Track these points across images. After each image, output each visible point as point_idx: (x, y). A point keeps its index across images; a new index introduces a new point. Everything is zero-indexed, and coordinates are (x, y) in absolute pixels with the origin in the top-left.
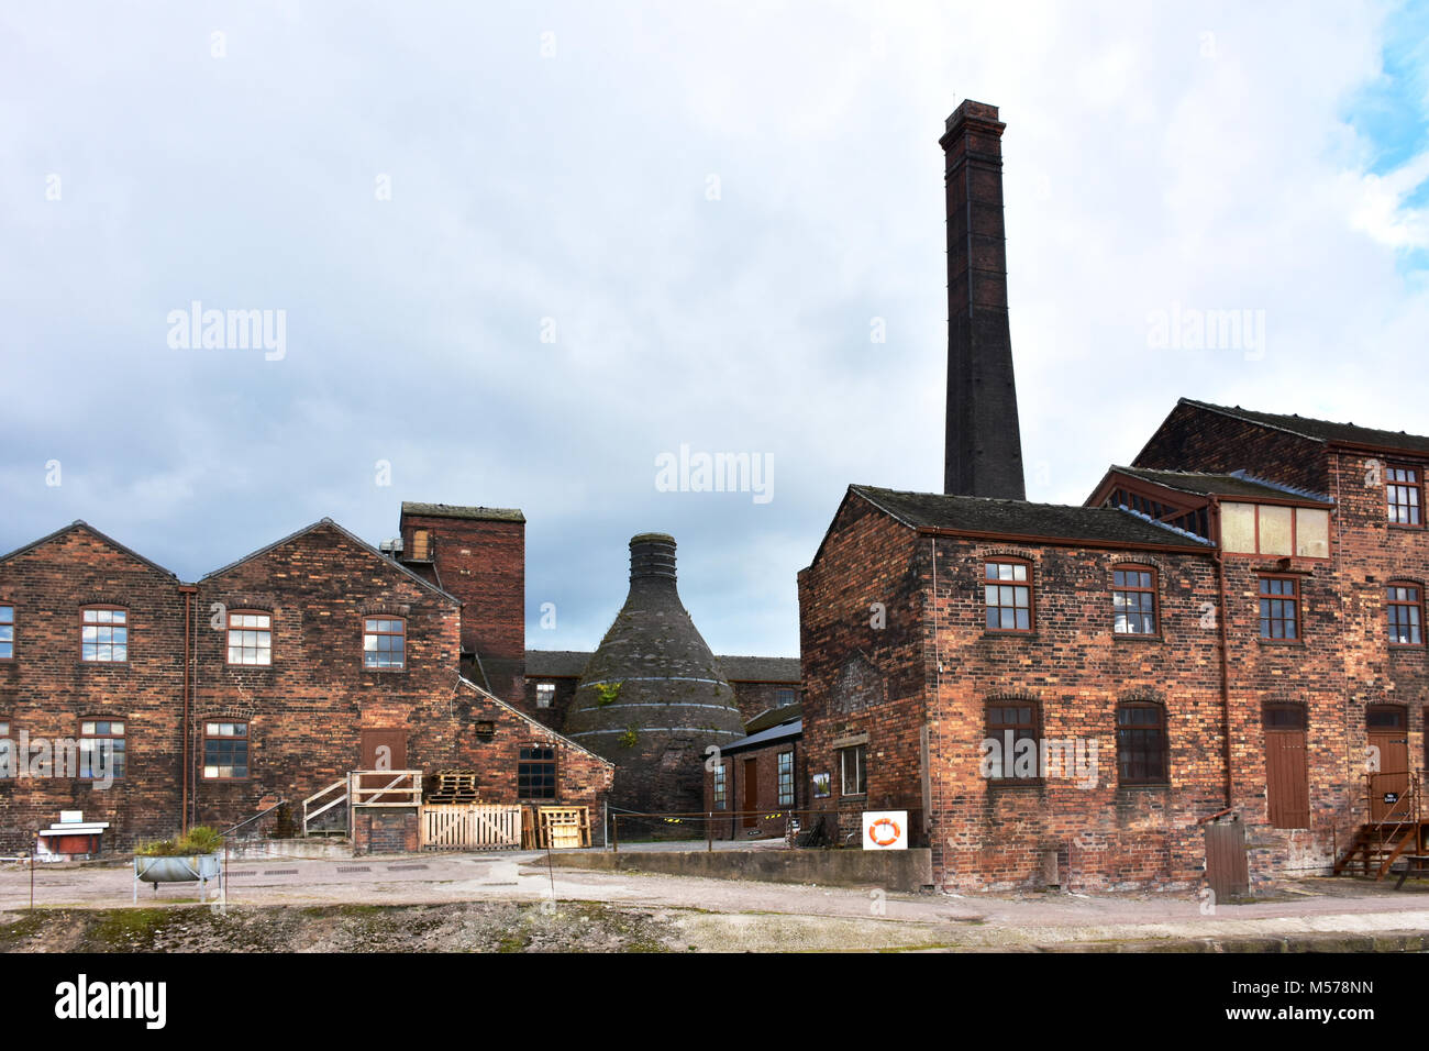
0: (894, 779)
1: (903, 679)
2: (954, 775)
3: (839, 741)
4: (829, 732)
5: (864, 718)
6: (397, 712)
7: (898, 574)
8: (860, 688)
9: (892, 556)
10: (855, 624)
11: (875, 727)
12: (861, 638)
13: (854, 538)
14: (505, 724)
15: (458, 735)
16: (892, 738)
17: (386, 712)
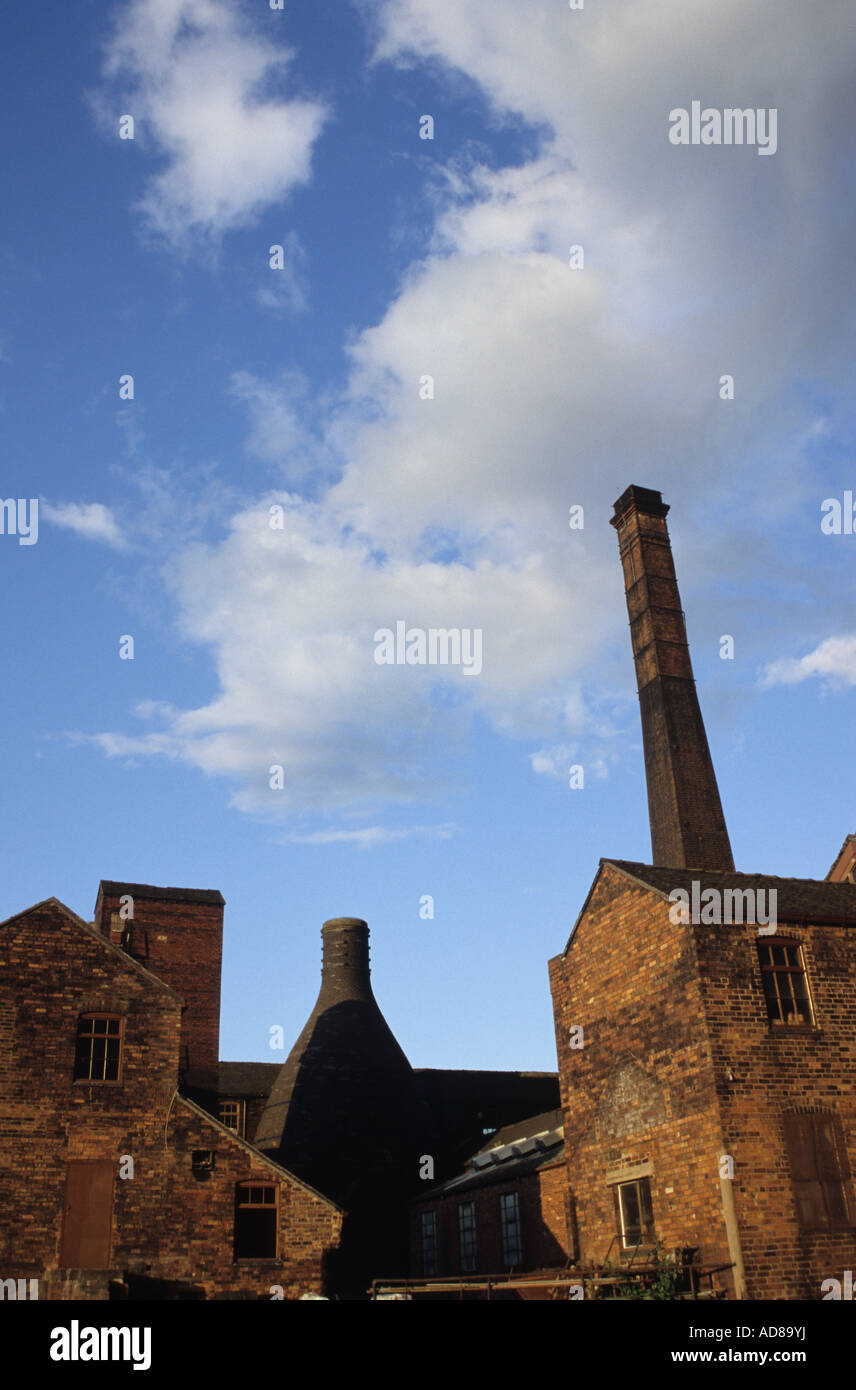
0: (690, 1224)
1: (688, 1090)
2: (761, 1216)
3: (615, 1174)
4: (601, 1161)
5: (645, 1142)
6: (107, 1138)
7: (669, 961)
8: (636, 1103)
9: (660, 939)
10: (622, 1021)
11: (659, 1153)
12: (632, 1039)
13: (613, 919)
14: (226, 1155)
15: (172, 1170)
16: (681, 1169)
17: (96, 1138)
